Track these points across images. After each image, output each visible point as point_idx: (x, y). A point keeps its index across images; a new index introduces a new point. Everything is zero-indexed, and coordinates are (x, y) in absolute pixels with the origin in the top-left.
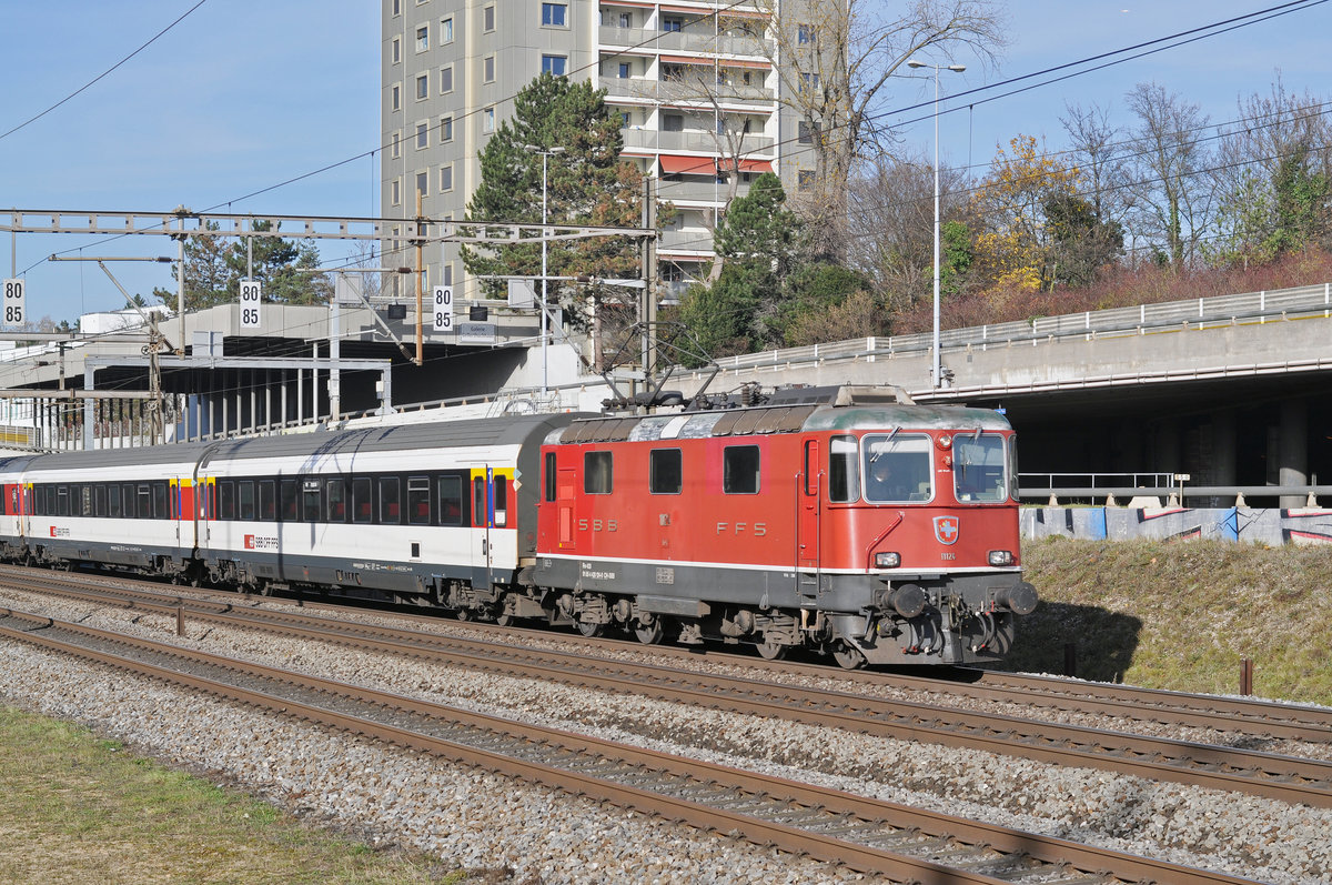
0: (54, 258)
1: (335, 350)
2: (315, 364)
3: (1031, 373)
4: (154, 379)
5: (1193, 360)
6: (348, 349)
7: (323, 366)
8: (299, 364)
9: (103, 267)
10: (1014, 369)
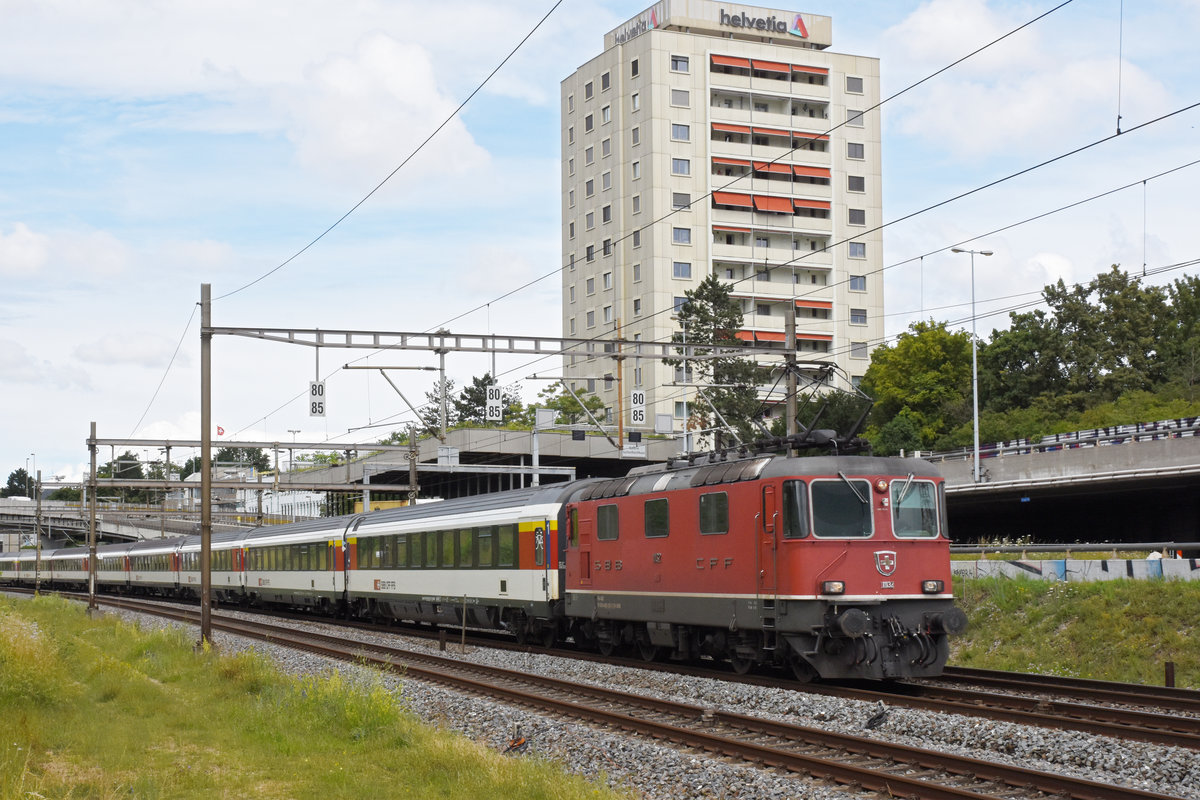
0: (346, 367)
1: (536, 460)
2: (522, 470)
3: (1050, 471)
4: (412, 478)
5: (1177, 460)
6: (545, 460)
7: (527, 472)
8: (511, 469)
9: (383, 374)
10: (1037, 469)
